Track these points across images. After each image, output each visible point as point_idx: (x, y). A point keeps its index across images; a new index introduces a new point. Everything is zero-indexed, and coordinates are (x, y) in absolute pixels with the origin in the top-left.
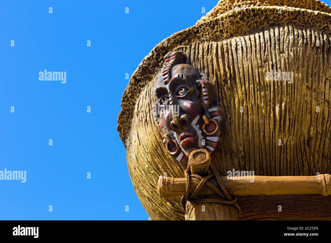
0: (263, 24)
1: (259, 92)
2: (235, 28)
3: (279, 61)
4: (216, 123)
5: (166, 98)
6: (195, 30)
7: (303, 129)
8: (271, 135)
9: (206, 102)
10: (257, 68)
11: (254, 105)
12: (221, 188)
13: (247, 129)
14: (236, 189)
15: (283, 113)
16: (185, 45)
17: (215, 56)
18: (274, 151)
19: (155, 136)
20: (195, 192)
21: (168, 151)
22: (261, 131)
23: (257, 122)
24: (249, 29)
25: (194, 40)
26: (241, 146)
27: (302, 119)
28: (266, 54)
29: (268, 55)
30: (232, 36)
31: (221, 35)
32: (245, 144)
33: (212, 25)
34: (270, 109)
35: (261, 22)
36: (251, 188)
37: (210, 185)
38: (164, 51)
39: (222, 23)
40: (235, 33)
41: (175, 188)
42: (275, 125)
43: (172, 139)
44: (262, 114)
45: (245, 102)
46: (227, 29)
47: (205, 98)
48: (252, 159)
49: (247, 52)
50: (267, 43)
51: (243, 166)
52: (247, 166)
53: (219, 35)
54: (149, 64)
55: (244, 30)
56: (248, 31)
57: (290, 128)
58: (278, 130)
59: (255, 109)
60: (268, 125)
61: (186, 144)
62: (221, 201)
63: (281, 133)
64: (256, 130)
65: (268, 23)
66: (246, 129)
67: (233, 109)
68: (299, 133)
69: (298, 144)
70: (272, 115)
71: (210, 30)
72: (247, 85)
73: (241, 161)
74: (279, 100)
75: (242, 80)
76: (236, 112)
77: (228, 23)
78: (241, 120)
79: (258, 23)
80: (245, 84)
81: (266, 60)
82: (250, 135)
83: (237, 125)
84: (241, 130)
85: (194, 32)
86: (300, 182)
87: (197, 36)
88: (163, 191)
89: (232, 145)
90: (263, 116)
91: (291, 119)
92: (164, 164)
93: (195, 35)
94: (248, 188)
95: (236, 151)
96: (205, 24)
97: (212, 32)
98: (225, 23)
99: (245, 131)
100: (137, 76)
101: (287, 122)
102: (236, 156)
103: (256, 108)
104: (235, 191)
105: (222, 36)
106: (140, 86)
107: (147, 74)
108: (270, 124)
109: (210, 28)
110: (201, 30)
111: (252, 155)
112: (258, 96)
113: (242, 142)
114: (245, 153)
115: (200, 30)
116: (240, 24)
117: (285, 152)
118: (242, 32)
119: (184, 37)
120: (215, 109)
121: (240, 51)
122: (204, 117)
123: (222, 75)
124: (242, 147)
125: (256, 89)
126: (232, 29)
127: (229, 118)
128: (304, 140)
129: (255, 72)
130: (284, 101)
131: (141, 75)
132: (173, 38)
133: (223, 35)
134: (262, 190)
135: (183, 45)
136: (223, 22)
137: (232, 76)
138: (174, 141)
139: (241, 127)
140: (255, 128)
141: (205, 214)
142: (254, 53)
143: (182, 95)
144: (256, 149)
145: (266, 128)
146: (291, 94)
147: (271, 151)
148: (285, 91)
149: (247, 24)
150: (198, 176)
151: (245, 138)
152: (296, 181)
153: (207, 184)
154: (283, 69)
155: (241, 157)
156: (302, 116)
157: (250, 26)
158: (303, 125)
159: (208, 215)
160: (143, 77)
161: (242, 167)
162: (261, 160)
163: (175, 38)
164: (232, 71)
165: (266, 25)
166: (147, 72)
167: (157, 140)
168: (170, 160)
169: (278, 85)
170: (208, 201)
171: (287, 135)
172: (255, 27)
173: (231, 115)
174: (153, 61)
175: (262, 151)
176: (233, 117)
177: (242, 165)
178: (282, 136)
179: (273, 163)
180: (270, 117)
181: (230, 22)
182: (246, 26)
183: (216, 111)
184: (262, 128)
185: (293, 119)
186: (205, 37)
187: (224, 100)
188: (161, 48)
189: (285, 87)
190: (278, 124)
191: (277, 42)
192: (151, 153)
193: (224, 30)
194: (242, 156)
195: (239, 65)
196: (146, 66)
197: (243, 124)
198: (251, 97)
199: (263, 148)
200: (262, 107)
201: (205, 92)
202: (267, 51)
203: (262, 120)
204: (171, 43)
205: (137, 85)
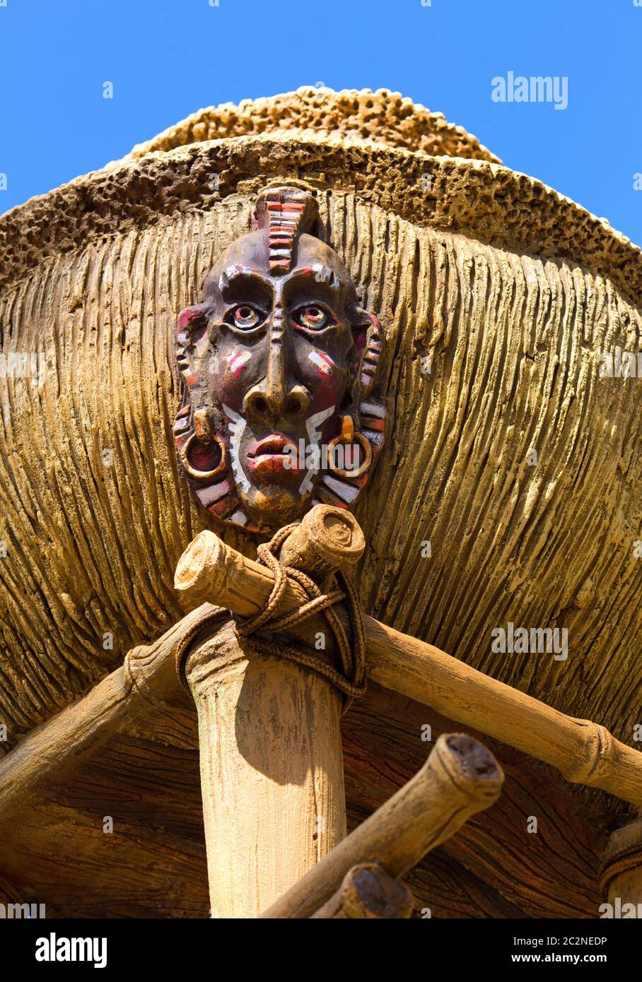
0: (544, 239)
1: (501, 421)
2: (473, 212)
3: (575, 362)
4: (369, 451)
5: (252, 313)
6: (358, 159)
7: (568, 575)
8: (489, 552)
9: (366, 380)
10: (516, 355)
11: (478, 450)
12: (357, 642)
13: (433, 505)
14: (387, 661)
15: (542, 509)
16: (313, 183)
17: (412, 263)
18: (475, 598)
19: (144, 395)
20: (289, 622)
21: (186, 459)
22: (467, 530)
23: (466, 501)
24: (506, 234)
25: (342, 184)
26: (400, 543)
27: (577, 546)
28: (547, 328)
29: (552, 334)
30: (454, 228)
31: (425, 209)
32: (413, 545)
33: (410, 171)
34: (514, 482)
35: (542, 230)
36: (422, 677)
37: (335, 621)
38: (241, 169)
39: (444, 182)
40: (467, 225)
41: (243, 586)
42: (509, 530)
43: (215, 434)
44: (488, 484)
45: (455, 431)
46: (450, 203)
47: (367, 366)
48: (411, 594)
49: (500, 297)
50: (556, 299)
51: (381, 600)
52: (391, 606)
53: (419, 206)
54: (167, 181)
55: (495, 228)
56: (502, 237)
57: (542, 557)
58: (512, 548)
59: (475, 460)
60: (491, 522)
61: (273, 471)
62: (338, 677)
63: (516, 560)
64: (456, 519)
65: (556, 243)
66: (430, 504)
67: (414, 433)
68: (555, 581)
69: (539, 608)
70: (513, 500)
71: (399, 182)
72: (477, 386)
73: (382, 584)
74: (546, 468)
75: (469, 368)
76: (422, 447)
77: (460, 189)
78: (426, 474)
79: (533, 228)
80: (472, 383)
81: (543, 344)
82: (436, 525)
83: (411, 481)
84: (418, 501)
85: (350, 163)
86: (540, 717)
87: (353, 177)
88: (210, 579)
89: (377, 529)
90: (489, 491)
91: (554, 535)
92: (132, 486)
93: (349, 173)
94: (417, 674)
95: (380, 551)
96: (392, 155)
97: (402, 189)
98: (452, 186)
99: (426, 508)
100: (95, 191)
101: (543, 537)
102: (374, 563)
103: (480, 461)
104: (380, 666)
105: (427, 214)
106: (91, 223)
107: (139, 204)
108: (496, 521)
109: (403, 177)
110: (373, 168)
111: (416, 582)
112: (495, 431)
113: (407, 535)
114: (400, 569)
115: (369, 165)
116: (490, 206)
117: (500, 615)
118: (488, 231)
119: (318, 162)
120: (378, 410)
121: (481, 284)
122: (348, 420)
123: (418, 325)
124: (402, 549)
125: (497, 410)
126: (463, 211)
127: (396, 452)
128: (557, 605)
129: (509, 363)
130: (555, 478)
131: (114, 197)
132: (286, 148)
133: (433, 213)
134: (445, 694)
135: (306, 180)
136: (448, 178)
137: (446, 342)
138: (219, 439)
139: (420, 493)
140: (456, 512)
141: (282, 693)
142: (520, 309)
143: (310, 328)
144: (434, 570)
145: (482, 526)
146: (578, 469)
147: (468, 594)
148: (568, 451)
149: (505, 218)
150: (309, 580)
151: (419, 526)
152: (531, 709)
153: (328, 612)
154: (581, 390)
155: (386, 573)
156: (580, 541)
157: (511, 226)
158: (573, 566)
159: (291, 700)
160: (117, 205)
161: (377, 602)
162: (431, 607)
163: (293, 151)
164: (449, 328)
165: (549, 245)
166: (144, 199)
167: (145, 409)
168: (161, 484)
169: (555, 429)
170: (303, 661)
171: (527, 572)
172: (524, 237)
173: (404, 448)
174: (184, 177)
175: (445, 583)
176: (409, 454)
177: (379, 596)
178: (513, 568)
179: (456, 630)
180: (506, 503)
181: (467, 187)
182: (502, 220)
183: (380, 418)
184: (473, 522)
185: (558, 534)
186: (376, 193)
187: (400, 396)
188: (235, 156)
189: (571, 442)
190: (518, 531)
191: (579, 310)
192: (97, 435)
193: (438, 201)
194: (390, 571)
195: (473, 322)
196: (153, 181)
197: (427, 487)
198: (477, 424)
199: (452, 576)
200: (497, 466)
201: (373, 350)
202: (553, 322)
203: (482, 500)
204: (273, 158)
205: (78, 213)
